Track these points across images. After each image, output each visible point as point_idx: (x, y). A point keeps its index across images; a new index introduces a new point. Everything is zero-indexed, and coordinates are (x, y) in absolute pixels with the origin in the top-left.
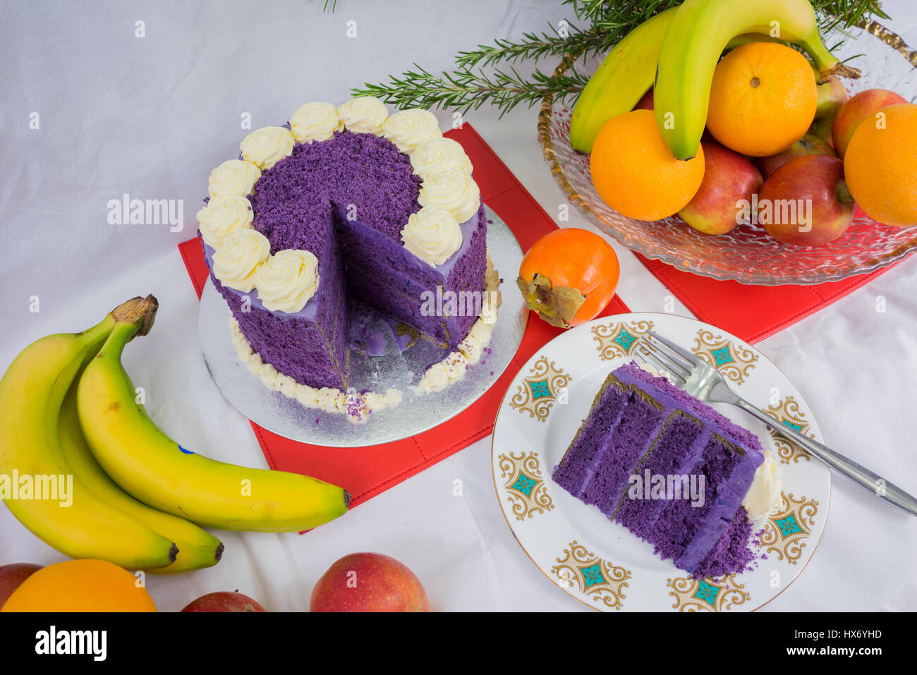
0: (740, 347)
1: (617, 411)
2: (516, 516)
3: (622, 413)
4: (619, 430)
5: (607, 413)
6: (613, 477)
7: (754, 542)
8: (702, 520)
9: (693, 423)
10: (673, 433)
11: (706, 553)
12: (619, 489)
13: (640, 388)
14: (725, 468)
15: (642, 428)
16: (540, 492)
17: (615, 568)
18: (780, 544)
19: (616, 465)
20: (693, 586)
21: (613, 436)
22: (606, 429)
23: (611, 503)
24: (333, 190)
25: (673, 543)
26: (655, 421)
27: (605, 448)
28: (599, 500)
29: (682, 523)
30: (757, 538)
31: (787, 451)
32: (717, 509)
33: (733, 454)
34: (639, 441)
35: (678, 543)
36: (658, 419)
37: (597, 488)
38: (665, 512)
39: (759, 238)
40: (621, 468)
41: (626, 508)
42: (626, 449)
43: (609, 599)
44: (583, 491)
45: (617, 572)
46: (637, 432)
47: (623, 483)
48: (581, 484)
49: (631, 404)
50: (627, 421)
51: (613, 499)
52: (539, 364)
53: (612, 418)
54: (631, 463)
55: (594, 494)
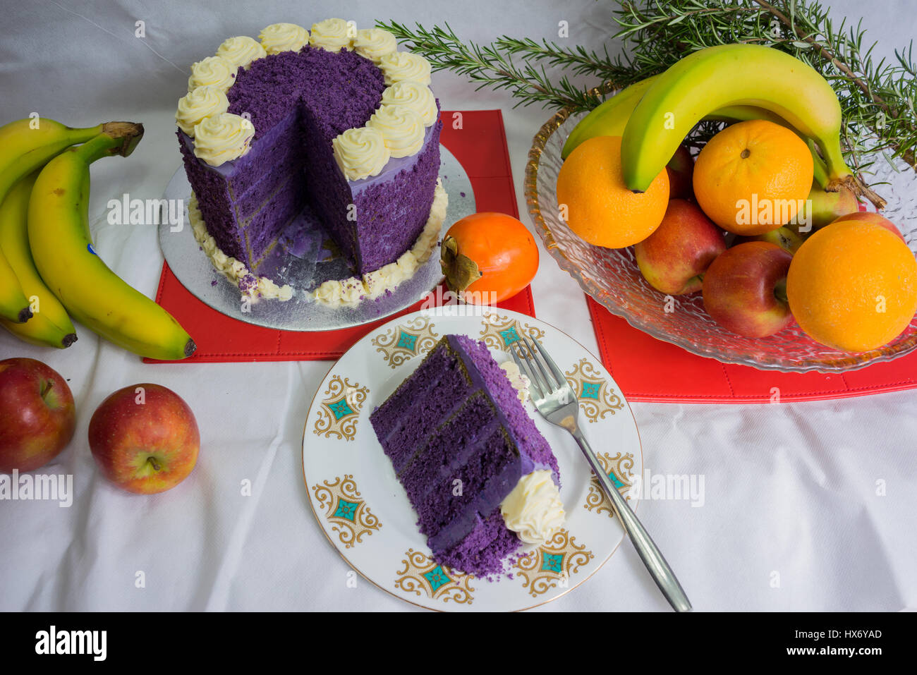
0: (612, 391)
1: (438, 373)
2: (314, 429)
3: (441, 376)
5: (430, 372)
6: (414, 435)
7: (511, 560)
8: (463, 508)
9: (489, 409)
10: (471, 412)
11: (455, 541)
12: (413, 449)
13: (462, 358)
14: (498, 466)
15: (450, 397)
16: (350, 422)
17: (371, 515)
18: (533, 574)
19: (420, 424)
20: (428, 566)
22: (424, 387)
23: (403, 461)
24: (308, 89)
25: (434, 520)
27: (417, 405)
28: (395, 454)
29: (447, 503)
30: (516, 558)
31: (596, 499)
32: (479, 502)
33: (510, 453)
34: (444, 408)
35: (437, 523)
36: (464, 393)
37: (398, 441)
38: (439, 487)
39: (705, 315)
40: (422, 429)
41: (412, 470)
42: (432, 412)
43: (346, 537)
44: (387, 440)
45: (370, 519)
46: (445, 400)
47: (418, 445)
48: (389, 433)
49: (450, 371)
50: (442, 385)
51: (406, 457)
52: (419, 321)
53: (432, 378)
54: (431, 428)
55: (394, 446)
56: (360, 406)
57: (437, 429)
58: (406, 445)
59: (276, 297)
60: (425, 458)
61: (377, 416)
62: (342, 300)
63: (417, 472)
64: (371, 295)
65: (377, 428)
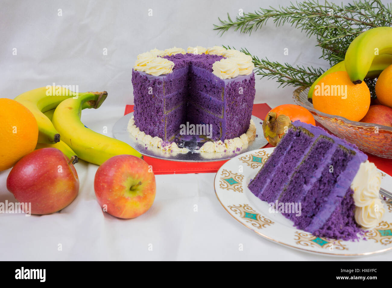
1: (290, 142)
2: (220, 187)
3: (292, 143)
4: (289, 153)
5: (284, 145)
6: (280, 180)
8: (326, 199)
9: (328, 141)
10: (317, 149)
11: (325, 221)
12: (282, 187)
13: (303, 127)
14: (343, 165)
15: (301, 149)
16: (238, 186)
18: (378, 238)
19: (283, 173)
20: (312, 238)
21: (285, 157)
22: (282, 153)
23: (276, 197)
25: (306, 217)
26: (308, 144)
27: (279, 165)
28: (269, 196)
29: (313, 202)
32: (336, 190)
33: (349, 155)
34: (298, 156)
35: (309, 217)
36: (310, 142)
37: (270, 189)
38: (305, 198)
40: (285, 174)
41: (283, 198)
42: (291, 163)
43: (256, 225)
44: (262, 193)
45: (266, 220)
46: (298, 152)
47: (284, 184)
48: (262, 188)
49: (298, 138)
50: (294, 147)
51: (277, 194)
52: (260, 152)
53: (286, 147)
54: (291, 171)
55: (267, 193)
56: (241, 181)
57: (296, 169)
58: (276, 188)
59: (180, 152)
60: (291, 188)
61: (253, 184)
62: (215, 151)
63: (287, 197)
64: (230, 150)
65: (253, 191)
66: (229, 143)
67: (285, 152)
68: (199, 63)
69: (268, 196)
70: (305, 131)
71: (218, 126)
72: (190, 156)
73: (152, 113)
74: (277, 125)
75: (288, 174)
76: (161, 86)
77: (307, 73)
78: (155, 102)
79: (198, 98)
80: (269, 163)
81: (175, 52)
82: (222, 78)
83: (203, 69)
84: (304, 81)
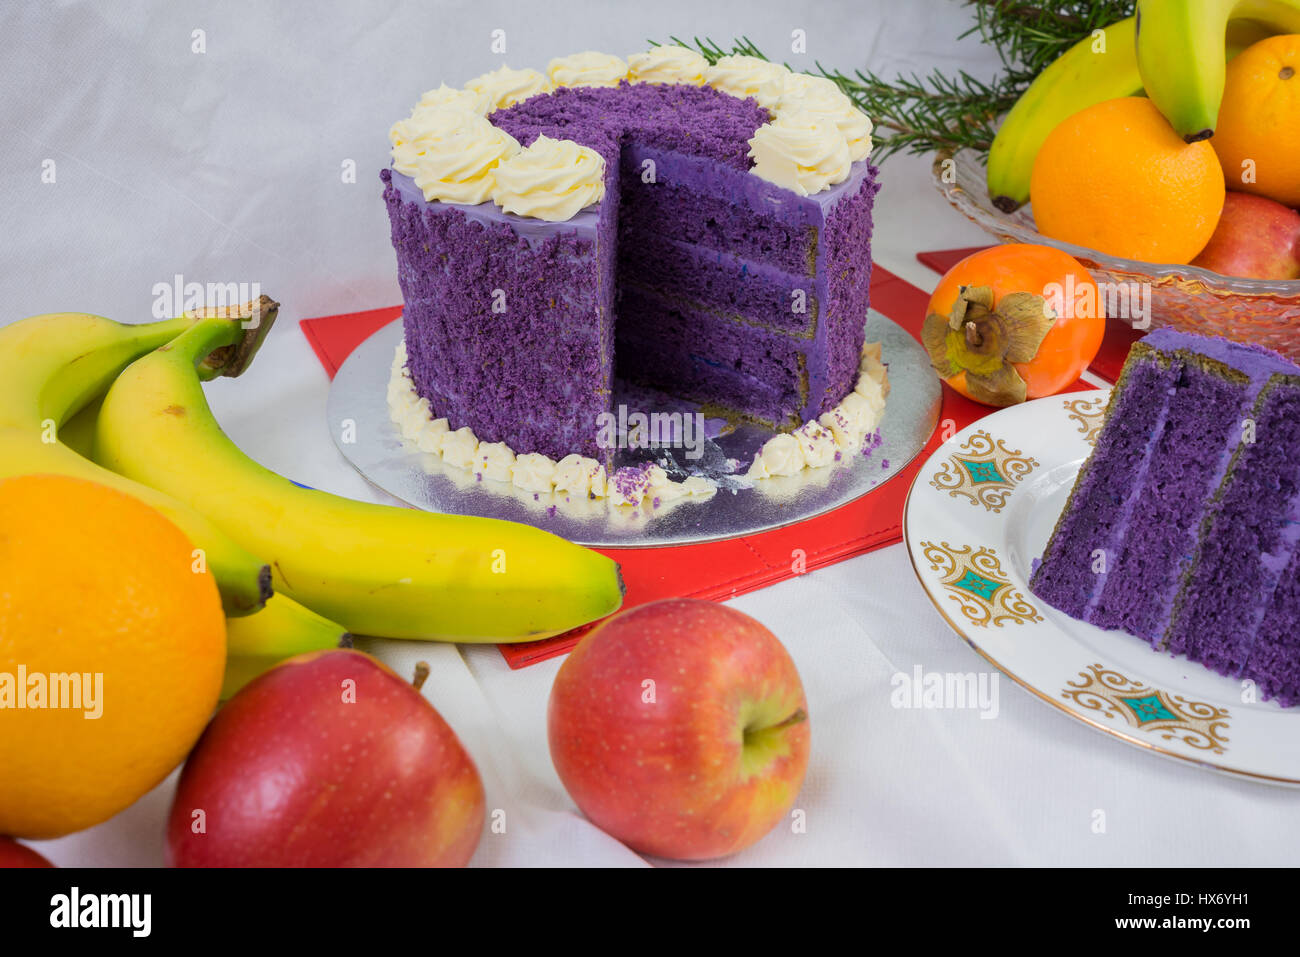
1: (1156, 409)
2: (970, 620)
3: (1165, 411)
4: (1163, 447)
5: (1137, 421)
6: (1159, 549)
12: (1174, 574)
13: (1197, 352)
15: (1209, 432)
16: (1010, 598)
17: (1192, 705)
21: (1152, 463)
22: (1136, 452)
23: (1159, 609)
26: (1234, 408)
27: (1137, 494)
28: (1132, 610)
34: (1205, 456)
36: (1239, 402)
37: (1126, 584)
38: (1278, 597)
40: (1174, 525)
41: (1193, 610)
42: (1181, 483)
43: (1197, 741)
44: (1095, 601)
45: (1197, 707)
46: (1200, 442)
47: (1180, 559)
48: (1092, 587)
49: (1183, 390)
50: (1177, 424)
51: (1162, 600)
52: (976, 441)
53: (1146, 428)
54: (1193, 510)
55: (1120, 600)
56: (1000, 572)
57: (1213, 501)
58: (1148, 580)
59: (687, 500)
60: (1212, 569)
61: (1045, 576)
62: (807, 466)
63: (1207, 607)
64: (851, 447)
65: (1056, 599)
66: (842, 423)
67: (1147, 445)
68: (670, 135)
69: (1128, 610)
70: (1208, 363)
71: (789, 366)
72: (729, 507)
73: (547, 367)
74: (1003, 330)
75: (1184, 523)
76: (586, 258)
77: (930, 97)
78: (562, 324)
79: (672, 269)
80: (1092, 492)
81: (517, 91)
82: (802, 191)
83: (693, 159)
84: (941, 132)
